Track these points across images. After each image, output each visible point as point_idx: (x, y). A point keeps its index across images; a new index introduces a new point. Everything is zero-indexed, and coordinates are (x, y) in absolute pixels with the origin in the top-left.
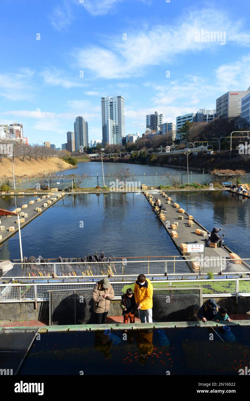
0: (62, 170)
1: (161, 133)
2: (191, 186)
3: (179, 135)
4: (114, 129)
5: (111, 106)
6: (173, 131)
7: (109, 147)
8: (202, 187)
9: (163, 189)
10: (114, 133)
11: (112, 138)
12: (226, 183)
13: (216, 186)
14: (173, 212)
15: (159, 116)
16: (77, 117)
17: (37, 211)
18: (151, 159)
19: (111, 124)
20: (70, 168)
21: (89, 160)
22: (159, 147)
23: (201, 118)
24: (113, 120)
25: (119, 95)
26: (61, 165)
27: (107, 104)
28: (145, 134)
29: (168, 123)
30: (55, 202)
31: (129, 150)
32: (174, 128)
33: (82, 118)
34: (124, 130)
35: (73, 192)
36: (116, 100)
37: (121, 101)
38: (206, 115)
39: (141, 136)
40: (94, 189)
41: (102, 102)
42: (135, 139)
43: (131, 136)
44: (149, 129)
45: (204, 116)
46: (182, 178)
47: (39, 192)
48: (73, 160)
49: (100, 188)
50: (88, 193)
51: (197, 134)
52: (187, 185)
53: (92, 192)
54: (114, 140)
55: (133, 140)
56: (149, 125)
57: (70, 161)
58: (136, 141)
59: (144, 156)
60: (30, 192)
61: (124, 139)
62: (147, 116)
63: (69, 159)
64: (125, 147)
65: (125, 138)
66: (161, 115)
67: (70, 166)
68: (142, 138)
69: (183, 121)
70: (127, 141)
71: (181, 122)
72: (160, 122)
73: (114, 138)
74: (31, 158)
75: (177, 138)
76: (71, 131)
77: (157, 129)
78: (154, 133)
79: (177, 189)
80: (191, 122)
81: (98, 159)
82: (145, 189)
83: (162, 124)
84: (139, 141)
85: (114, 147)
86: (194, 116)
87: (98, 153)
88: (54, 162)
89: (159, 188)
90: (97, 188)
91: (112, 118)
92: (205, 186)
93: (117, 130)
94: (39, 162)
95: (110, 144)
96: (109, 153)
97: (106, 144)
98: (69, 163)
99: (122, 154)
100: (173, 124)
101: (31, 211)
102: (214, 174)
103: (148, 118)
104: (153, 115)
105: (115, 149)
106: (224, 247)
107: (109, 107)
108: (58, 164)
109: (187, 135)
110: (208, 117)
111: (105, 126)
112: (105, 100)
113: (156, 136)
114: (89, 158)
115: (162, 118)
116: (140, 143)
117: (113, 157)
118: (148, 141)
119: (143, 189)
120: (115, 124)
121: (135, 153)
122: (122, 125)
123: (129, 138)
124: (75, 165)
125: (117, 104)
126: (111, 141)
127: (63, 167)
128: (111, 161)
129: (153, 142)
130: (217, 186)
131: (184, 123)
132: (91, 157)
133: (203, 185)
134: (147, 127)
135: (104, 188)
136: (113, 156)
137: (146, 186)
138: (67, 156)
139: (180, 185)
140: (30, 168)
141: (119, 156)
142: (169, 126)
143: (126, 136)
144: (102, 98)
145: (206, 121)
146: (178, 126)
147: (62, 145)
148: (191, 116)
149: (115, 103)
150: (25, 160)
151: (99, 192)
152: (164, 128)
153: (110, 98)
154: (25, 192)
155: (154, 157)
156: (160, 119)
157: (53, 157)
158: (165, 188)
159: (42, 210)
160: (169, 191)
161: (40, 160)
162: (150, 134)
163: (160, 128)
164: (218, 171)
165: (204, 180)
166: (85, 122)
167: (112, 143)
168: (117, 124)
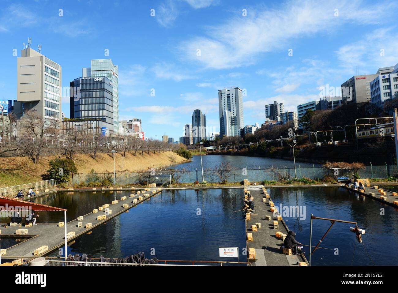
0: (174, 164)
1: (281, 123)
2: (299, 181)
3: (301, 125)
4: (232, 121)
5: (228, 98)
6: (295, 120)
7: (227, 139)
8: (313, 182)
9: (268, 184)
10: (232, 125)
11: (230, 130)
12: (341, 178)
13: (329, 181)
14: (264, 210)
15: (279, 106)
16: (195, 110)
17: (124, 207)
18: (270, 151)
19: (228, 116)
20: (183, 162)
21: (206, 153)
22: (279, 137)
23: (325, 106)
24: (230, 111)
25: (236, 87)
26: (175, 159)
27: (224, 96)
28: (264, 124)
29: (288, 112)
30: (146, 198)
31: (247, 141)
32: (296, 117)
33: (199, 110)
34: (243, 121)
35: (171, 187)
36: (233, 92)
37: (239, 92)
38: (331, 102)
39: (261, 127)
40: (193, 184)
41: (219, 94)
42: (254, 130)
43: (250, 127)
44: (268, 119)
45: (328, 103)
46: (289, 172)
47: (137, 188)
48: (187, 153)
49: (199, 183)
50: (185, 188)
51: (320, 123)
52: (295, 180)
53: (190, 188)
54: (232, 132)
55: (252, 131)
56: (268, 115)
57: (185, 155)
58: (255, 132)
59: (263, 148)
60: (128, 188)
61: (243, 131)
62: (266, 106)
63: (183, 152)
64: (244, 139)
65: (244, 129)
66: (281, 104)
67: (183, 160)
68: (262, 129)
69: (305, 110)
70: (246, 133)
71: (302, 111)
72: (281, 112)
73: (232, 130)
74: (143, 152)
75: (299, 128)
76: (188, 124)
77: (277, 119)
78: (274, 123)
79: (283, 184)
80: (313, 110)
81: (215, 152)
82: (247, 184)
83: (283, 113)
84: (257, 132)
85: (232, 139)
86: (317, 103)
87: (216, 146)
88: (167, 156)
89: (263, 184)
90: (196, 183)
91: (229, 110)
92: (316, 182)
93: (235, 121)
94: (151, 156)
95: (228, 136)
96: (227, 145)
97: (224, 136)
98: (183, 157)
99: (239, 147)
100: (294, 113)
101: (118, 207)
102: (326, 167)
103: (267, 107)
104: (273, 104)
105: (233, 141)
106: (300, 254)
107: (226, 99)
108: (171, 158)
109: (310, 124)
110: (334, 103)
111: (222, 118)
112: (222, 93)
113: (276, 126)
114: (207, 151)
115: (283, 107)
116: (259, 134)
117: (230, 150)
118: (267, 132)
119: (245, 184)
120: (232, 115)
121: (253, 144)
122: (240, 117)
123: (248, 129)
124: (190, 158)
125: (234, 95)
126: (229, 133)
127: (176, 161)
128: (229, 153)
129: (273, 133)
130: (331, 182)
131: (306, 112)
132: (208, 150)
133: (314, 180)
134: (267, 117)
135: (202, 184)
136: (231, 148)
137: (249, 182)
138: (181, 149)
139: (288, 180)
140: (140, 163)
141: (237, 148)
142: (290, 115)
143: (245, 127)
144: (218, 91)
145: (331, 108)
146: (300, 114)
147: (180, 138)
148: (313, 104)
149: (232, 94)
150: (137, 154)
151: (198, 187)
152: (285, 118)
153: (227, 90)
154: (123, 187)
155: (273, 148)
156: (281, 108)
157: (167, 150)
158: (269, 184)
159: (129, 206)
160: (274, 186)
161: (152, 154)
162: (270, 124)
163: (281, 118)
164: (331, 164)
165: (315, 174)
166: (203, 114)
167: (231, 135)
168: (235, 115)
